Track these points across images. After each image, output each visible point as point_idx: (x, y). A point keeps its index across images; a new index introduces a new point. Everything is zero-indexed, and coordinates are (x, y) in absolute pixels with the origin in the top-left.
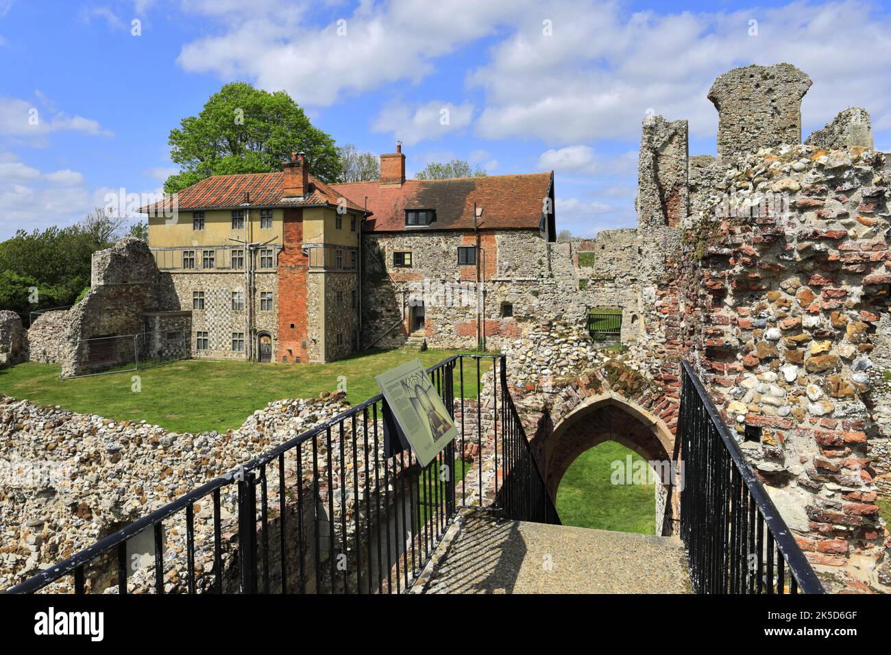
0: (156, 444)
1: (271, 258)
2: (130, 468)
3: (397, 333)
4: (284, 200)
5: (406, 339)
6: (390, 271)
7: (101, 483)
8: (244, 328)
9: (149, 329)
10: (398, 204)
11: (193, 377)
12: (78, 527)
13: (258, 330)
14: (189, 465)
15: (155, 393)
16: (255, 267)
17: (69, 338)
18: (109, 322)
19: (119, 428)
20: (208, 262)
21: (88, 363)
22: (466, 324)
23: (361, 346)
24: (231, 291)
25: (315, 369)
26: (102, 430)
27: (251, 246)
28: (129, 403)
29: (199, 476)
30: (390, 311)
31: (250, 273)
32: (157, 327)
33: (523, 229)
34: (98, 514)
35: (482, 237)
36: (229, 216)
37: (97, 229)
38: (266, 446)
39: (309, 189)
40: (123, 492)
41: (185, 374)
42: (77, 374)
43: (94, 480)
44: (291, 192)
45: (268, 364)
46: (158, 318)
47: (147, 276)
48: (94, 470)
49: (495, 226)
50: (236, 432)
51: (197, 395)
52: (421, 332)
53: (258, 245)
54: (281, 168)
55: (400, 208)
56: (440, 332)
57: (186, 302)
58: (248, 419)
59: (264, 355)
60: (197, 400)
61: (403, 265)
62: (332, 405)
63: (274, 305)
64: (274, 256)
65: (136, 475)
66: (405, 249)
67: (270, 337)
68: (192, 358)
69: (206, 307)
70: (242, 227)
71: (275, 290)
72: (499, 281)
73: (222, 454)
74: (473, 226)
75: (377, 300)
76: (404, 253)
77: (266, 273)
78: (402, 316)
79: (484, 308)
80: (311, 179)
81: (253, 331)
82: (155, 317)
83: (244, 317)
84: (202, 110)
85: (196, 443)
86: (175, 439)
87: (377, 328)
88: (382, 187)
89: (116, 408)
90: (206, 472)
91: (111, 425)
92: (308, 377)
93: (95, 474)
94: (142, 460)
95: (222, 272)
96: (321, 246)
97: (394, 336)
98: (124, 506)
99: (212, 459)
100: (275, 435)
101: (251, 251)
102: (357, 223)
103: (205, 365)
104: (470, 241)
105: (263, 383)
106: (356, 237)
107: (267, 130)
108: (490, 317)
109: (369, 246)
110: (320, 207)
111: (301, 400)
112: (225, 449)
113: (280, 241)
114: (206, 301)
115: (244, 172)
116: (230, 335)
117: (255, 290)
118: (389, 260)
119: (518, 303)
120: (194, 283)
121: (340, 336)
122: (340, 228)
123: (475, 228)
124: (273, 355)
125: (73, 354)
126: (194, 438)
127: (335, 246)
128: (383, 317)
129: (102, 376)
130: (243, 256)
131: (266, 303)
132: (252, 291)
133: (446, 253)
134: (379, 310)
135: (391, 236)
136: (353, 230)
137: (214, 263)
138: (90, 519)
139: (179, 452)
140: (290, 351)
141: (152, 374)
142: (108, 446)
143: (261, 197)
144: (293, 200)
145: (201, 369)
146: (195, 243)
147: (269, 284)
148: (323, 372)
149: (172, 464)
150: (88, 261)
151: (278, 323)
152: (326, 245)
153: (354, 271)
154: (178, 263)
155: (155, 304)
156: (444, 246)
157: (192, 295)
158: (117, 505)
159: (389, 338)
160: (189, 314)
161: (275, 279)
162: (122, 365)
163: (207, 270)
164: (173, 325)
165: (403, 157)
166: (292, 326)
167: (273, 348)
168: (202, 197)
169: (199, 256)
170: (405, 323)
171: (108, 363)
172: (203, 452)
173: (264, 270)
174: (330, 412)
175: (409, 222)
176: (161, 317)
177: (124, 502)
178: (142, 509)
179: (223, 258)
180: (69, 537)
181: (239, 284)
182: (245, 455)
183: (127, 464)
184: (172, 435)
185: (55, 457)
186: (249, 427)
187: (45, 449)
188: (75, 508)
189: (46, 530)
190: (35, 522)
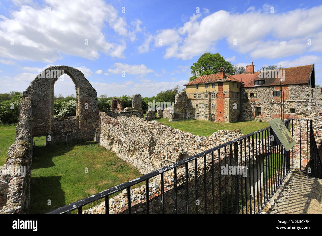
0: (191, 137)
2: (185, 142)
3: (251, 116)
4: (218, 80)
5: (254, 118)
6: (249, 98)
8: (208, 113)
9: (186, 112)
10: (252, 79)
11: (196, 124)
12: (175, 153)
14: (198, 143)
15: (188, 127)
16: (211, 98)
18: (178, 110)
19: (183, 133)
20: (199, 96)
21: (174, 119)
22: (276, 115)
23: (240, 119)
24: (204, 104)
25: (226, 125)
26: (180, 133)
27: (210, 92)
29: (201, 146)
30: (249, 110)
31: (209, 99)
32: (188, 112)
33: (300, 84)
34: (179, 151)
35: (283, 88)
36: (204, 85)
38: (217, 141)
39: (225, 77)
40: (184, 147)
41: (194, 123)
42: (172, 121)
43: (178, 143)
44: (220, 78)
45: (214, 122)
47: (186, 100)
48: (178, 141)
49: (288, 84)
50: (209, 137)
51: (197, 128)
52: (260, 116)
53: (211, 92)
54: (217, 72)
55: (253, 80)
56: (266, 117)
57: (194, 106)
58: (213, 134)
59: (213, 120)
60: (197, 129)
61: (254, 97)
62: (236, 133)
63: (215, 107)
64: (215, 95)
65: (186, 144)
66: (254, 92)
67: (214, 115)
68: (195, 119)
70: (207, 88)
71: (216, 103)
72: (290, 101)
73: (206, 142)
74: (279, 84)
75: (245, 107)
76: (254, 93)
78: (253, 111)
79: (284, 110)
80: (225, 74)
81: (210, 114)
82: (187, 109)
83: (208, 110)
84: (198, 60)
85: (200, 138)
86: (195, 137)
87: (245, 115)
88: (246, 75)
90: (202, 146)
91: (181, 132)
92: (225, 126)
93: (178, 142)
95: (202, 99)
96: (229, 92)
97: (250, 117)
98: (184, 150)
99: (204, 143)
100: (220, 139)
101: (209, 94)
102: (239, 85)
103: (198, 121)
104: (279, 89)
105: (213, 127)
106: (239, 89)
107: (213, 63)
108: (286, 113)
109: (242, 92)
110: (228, 82)
111: (227, 131)
113: (217, 91)
114: (199, 106)
115: (208, 75)
116: (204, 114)
117: (211, 104)
118: (249, 95)
119: (298, 109)
120: (196, 102)
121: (233, 116)
122: (234, 87)
123: (280, 85)
124: (215, 120)
125: (171, 117)
127: (232, 92)
128: (247, 111)
129: (177, 122)
130: (208, 95)
131: (213, 107)
133: (269, 93)
134: (245, 109)
135: (249, 88)
136: (238, 87)
137: (201, 97)
138: (177, 152)
139: (196, 140)
140: (220, 119)
141: (187, 122)
142: (181, 136)
143: (212, 80)
144: (221, 80)
145: (197, 122)
146: (196, 92)
147: (214, 102)
148: (229, 125)
149: (194, 142)
150: (174, 97)
151: (216, 112)
152: (230, 92)
153: (238, 98)
154: (193, 97)
155: (187, 107)
156: (268, 91)
157: (195, 104)
158: (183, 150)
159: (249, 117)
160: (195, 109)
161: (216, 101)
162: (181, 120)
163: (199, 99)
164: (191, 111)
165: (254, 66)
166: (220, 113)
167: (215, 118)
168: (197, 81)
169: (197, 95)
170: (254, 113)
171: (178, 119)
173: (213, 98)
174: (236, 135)
175: (256, 84)
176: (189, 110)
177: (184, 149)
178: (188, 152)
179: (203, 96)
180: (173, 155)
181: (207, 102)
182: (212, 143)
183: (185, 141)
184: (194, 136)
185: (170, 137)
186: (213, 136)
187: (169, 135)
188: (174, 149)
189: (169, 152)
190: (167, 150)
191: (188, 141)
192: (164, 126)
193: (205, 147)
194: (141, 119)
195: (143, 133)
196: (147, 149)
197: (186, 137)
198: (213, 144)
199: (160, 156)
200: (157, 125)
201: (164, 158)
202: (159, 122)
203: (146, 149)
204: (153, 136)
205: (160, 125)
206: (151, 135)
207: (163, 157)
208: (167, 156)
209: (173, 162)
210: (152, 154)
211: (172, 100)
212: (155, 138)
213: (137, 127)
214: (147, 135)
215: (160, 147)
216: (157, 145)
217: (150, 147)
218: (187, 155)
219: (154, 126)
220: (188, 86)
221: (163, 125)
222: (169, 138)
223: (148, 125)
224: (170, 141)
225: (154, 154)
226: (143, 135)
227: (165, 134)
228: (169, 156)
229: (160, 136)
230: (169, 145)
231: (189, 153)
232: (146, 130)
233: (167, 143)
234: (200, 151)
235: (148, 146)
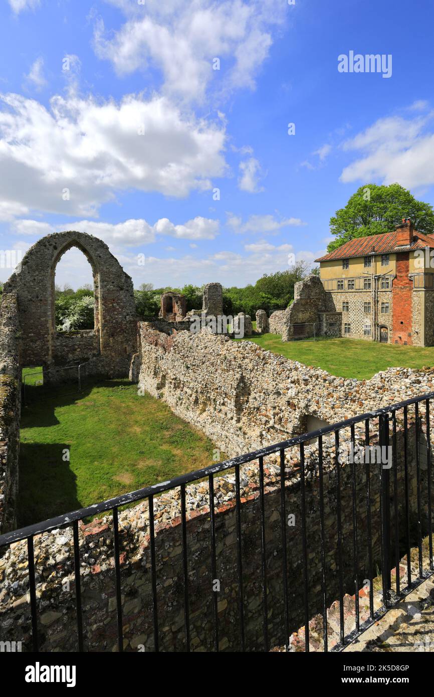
0: (325, 380)
1: (388, 283)
2: (313, 390)
4: (397, 248)
7: (300, 394)
8: (371, 323)
9: (320, 321)
11: (342, 347)
12: (290, 412)
13: (380, 324)
14: (342, 394)
15: (323, 353)
16: (378, 288)
17: (285, 323)
18: (301, 316)
19: (308, 369)
20: (351, 286)
21: (293, 336)
24: (363, 302)
25: (417, 350)
26: (300, 369)
27: (376, 276)
28: (311, 357)
29: (347, 401)
31: (375, 291)
32: (324, 319)
34: (299, 408)
36: (363, 260)
37: (296, 271)
38: (386, 392)
39: (414, 239)
41: (338, 345)
42: (289, 340)
43: (297, 392)
44: (402, 243)
45: (385, 344)
46: (325, 315)
47: (320, 294)
48: (297, 387)
51: (344, 357)
53: (380, 275)
54: (392, 229)
57: (339, 307)
58: (375, 375)
59: (383, 339)
60: (345, 360)
63: (390, 311)
64: (390, 282)
65: (315, 394)
67: (387, 329)
68: (342, 337)
69: (349, 310)
70: (370, 265)
71: (390, 301)
73: (360, 392)
77: (385, 292)
80: (415, 233)
81: (376, 325)
82: (323, 315)
83: (371, 317)
85: (346, 383)
86: (335, 379)
89: (305, 358)
90: (351, 400)
91: (304, 367)
92: (412, 354)
93: (297, 390)
94: (318, 387)
95: (359, 291)
96: (422, 274)
98: (310, 408)
99: (354, 394)
100: (392, 387)
101: (375, 279)
103: (349, 341)
107: (385, 208)
111: (410, 369)
112: (361, 390)
113: (394, 273)
114: (349, 307)
115: (371, 235)
116: (363, 326)
117: (378, 301)
120: (343, 297)
124: (389, 339)
125: (286, 331)
126: (344, 380)
127: (431, 274)
129: (299, 342)
130: (371, 282)
131: (385, 309)
132: (376, 302)
137: (354, 287)
138: (295, 410)
139: (337, 386)
140: (400, 338)
141: (321, 343)
142: (303, 377)
143: (382, 248)
144: (403, 247)
145: (346, 343)
146: (344, 276)
147: (387, 297)
148: (422, 352)
149: (333, 392)
150: (293, 287)
151: (392, 320)
152: (425, 274)
154: (335, 287)
155: (323, 308)
157: (342, 304)
158: (307, 406)
160: (340, 314)
161: (391, 295)
162: (308, 338)
163: (350, 290)
164: (332, 319)
166: (402, 323)
167: (389, 335)
168: (347, 251)
169: (346, 283)
171: (302, 336)
172: (349, 389)
173: (383, 290)
174: (430, 378)
176: (327, 315)
177: (310, 406)
178: (318, 411)
179: (359, 284)
180: (286, 416)
181: (369, 297)
182: (373, 395)
183: (312, 388)
184: (333, 377)
185: (281, 378)
186: (376, 379)
187: (277, 374)
188: (289, 403)
189: (277, 410)
190: (273, 406)
191: (320, 389)
192: (267, 353)
193: (356, 403)
194: (219, 338)
195: (224, 367)
196: (232, 400)
197: (314, 379)
198: (376, 397)
199: (258, 418)
200: (252, 351)
201: (267, 422)
202: (257, 346)
203: (229, 401)
204: (244, 375)
205: (258, 351)
206: (240, 371)
207: (264, 419)
208: (274, 418)
209: (285, 430)
210: (243, 411)
211: (288, 293)
212: (248, 379)
213: (211, 354)
214: (231, 371)
215: (258, 399)
216: (253, 392)
217: (237, 396)
218: (317, 419)
219: (245, 352)
220: (324, 262)
221: (265, 352)
222: (278, 380)
223: (233, 350)
224: (281, 386)
225: (246, 412)
226: (223, 370)
227: (269, 371)
228: (277, 417)
229: (259, 375)
230: (278, 394)
231: (321, 415)
232: (230, 361)
233: (273, 391)
234: (346, 411)
235: (234, 394)
